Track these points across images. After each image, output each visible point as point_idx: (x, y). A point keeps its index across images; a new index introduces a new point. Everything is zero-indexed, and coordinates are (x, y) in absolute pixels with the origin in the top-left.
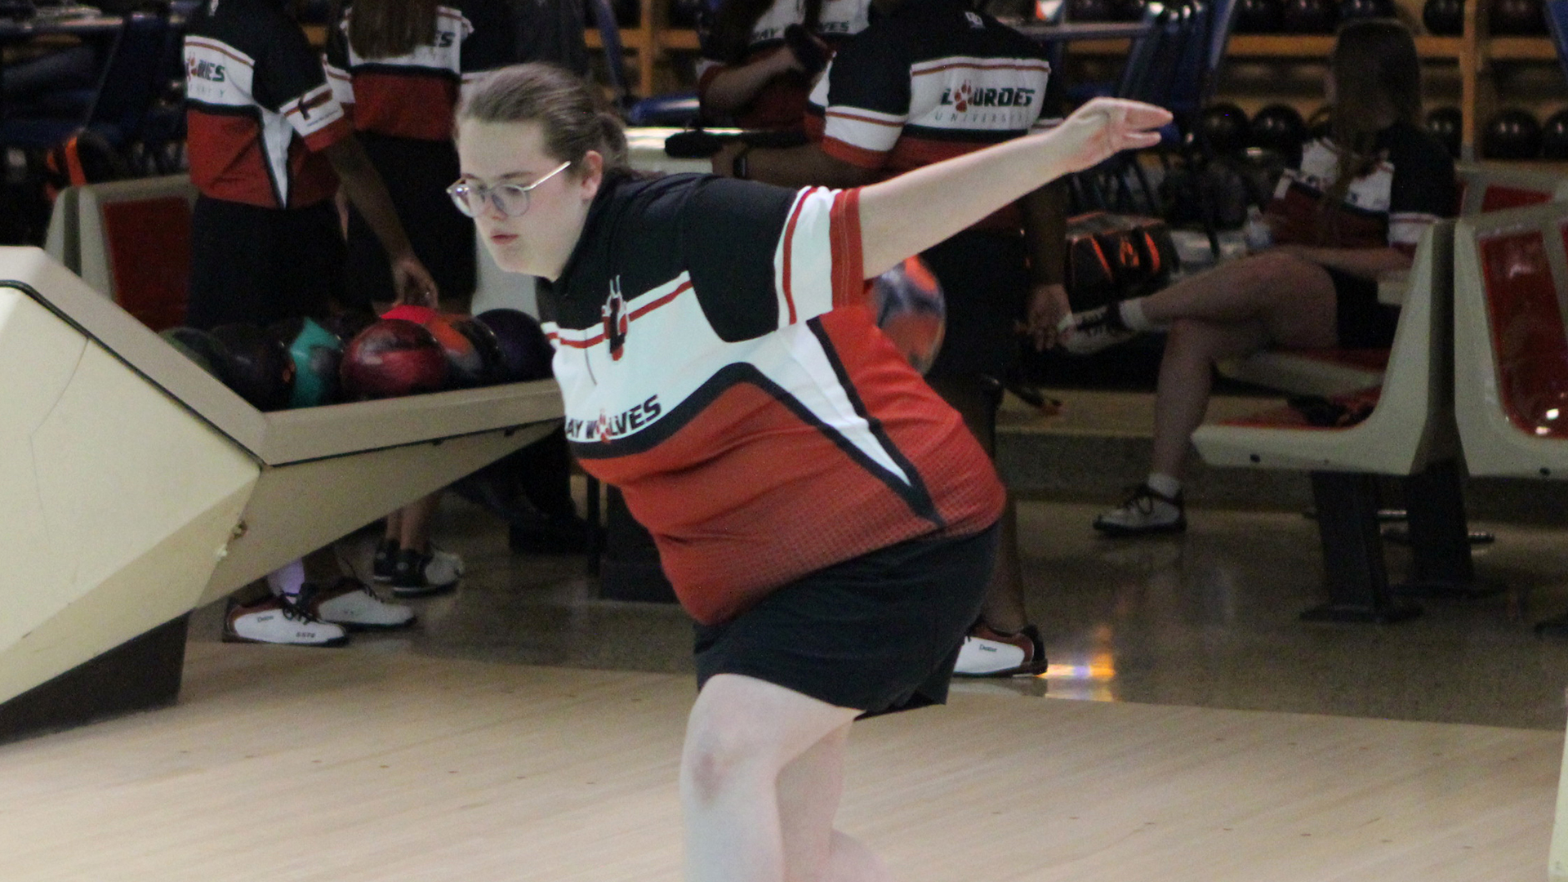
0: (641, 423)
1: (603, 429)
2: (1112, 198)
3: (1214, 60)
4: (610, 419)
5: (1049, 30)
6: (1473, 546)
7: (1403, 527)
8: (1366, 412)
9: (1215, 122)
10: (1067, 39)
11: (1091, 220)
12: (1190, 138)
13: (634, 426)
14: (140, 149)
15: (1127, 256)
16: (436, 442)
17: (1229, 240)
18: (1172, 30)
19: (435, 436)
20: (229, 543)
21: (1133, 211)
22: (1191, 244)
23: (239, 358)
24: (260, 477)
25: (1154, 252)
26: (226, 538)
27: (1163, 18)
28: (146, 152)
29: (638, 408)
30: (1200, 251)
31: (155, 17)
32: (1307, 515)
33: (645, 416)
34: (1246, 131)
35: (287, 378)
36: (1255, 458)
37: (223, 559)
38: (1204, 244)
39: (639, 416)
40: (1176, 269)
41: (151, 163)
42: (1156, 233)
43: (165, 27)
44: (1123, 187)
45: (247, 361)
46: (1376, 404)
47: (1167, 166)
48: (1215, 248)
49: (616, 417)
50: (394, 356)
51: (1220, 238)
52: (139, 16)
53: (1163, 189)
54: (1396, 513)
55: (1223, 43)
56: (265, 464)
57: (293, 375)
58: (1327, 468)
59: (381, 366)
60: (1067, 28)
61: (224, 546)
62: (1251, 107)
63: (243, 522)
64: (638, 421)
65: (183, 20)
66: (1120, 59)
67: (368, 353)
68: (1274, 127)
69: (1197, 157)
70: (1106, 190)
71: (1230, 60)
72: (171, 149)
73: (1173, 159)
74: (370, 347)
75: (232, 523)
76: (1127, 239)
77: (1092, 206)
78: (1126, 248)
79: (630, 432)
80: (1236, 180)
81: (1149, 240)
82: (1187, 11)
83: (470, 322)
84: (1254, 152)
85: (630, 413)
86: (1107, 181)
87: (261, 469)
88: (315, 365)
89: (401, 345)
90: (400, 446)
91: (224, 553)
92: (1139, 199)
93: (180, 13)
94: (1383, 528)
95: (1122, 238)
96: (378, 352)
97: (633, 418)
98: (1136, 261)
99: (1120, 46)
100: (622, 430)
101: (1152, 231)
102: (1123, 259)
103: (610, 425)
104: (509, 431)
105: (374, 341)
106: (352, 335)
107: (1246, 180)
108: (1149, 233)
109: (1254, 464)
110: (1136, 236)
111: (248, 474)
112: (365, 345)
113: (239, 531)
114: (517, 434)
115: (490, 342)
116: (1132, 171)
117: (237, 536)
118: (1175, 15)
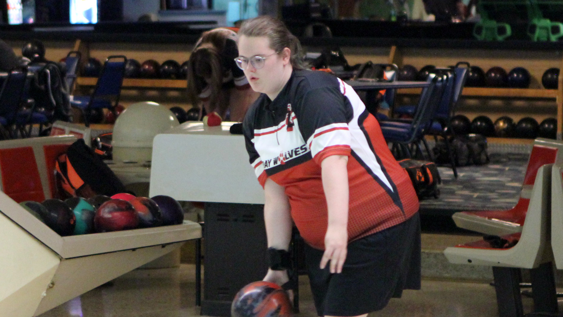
0: (300, 154)
1: (281, 158)
2: (414, 153)
3: (456, 98)
4: (285, 153)
5: (390, 84)
6: (558, 298)
7: (530, 290)
8: (515, 242)
9: (457, 122)
10: (396, 88)
11: (405, 162)
12: (446, 129)
13: (296, 154)
14: (15, 127)
15: (420, 178)
16: (134, 250)
17: (461, 172)
18: (439, 84)
19: (133, 247)
20: (47, 290)
21: (422, 158)
22: (446, 172)
23: (52, 214)
24: (60, 263)
25: (430, 176)
26: (46, 287)
27: (435, 80)
28: (17, 128)
29: (298, 148)
30: (450, 176)
31: (21, 73)
32: (491, 284)
33: (301, 151)
34: (469, 127)
35: (72, 223)
36: (470, 261)
37: (44, 297)
38: (451, 172)
39: (298, 151)
40: (439, 183)
41: (19, 133)
42: (431, 167)
43: (26, 77)
44: (418, 148)
45: (56, 215)
46: (519, 239)
47: (436, 140)
48: (456, 175)
49: (289, 152)
50: (117, 214)
51: (458, 170)
52: (15, 72)
53: (435, 149)
54: (527, 284)
55: (460, 90)
56: (62, 258)
57: (75, 222)
58: (499, 265)
59: (112, 218)
60: (396, 83)
61: (45, 291)
62: (471, 117)
63: (53, 282)
64: (298, 153)
65: (33, 74)
66: (418, 96)
67: (106, 213)
68: (481, 125)
69: (449, 137)
70: (411, 150)
71: (463, 97)
72: (27, 127)
73: (439, 137)
74: (107, 210)
75: (49, 282)
76: (419, 170)
77: (405, 156)
78: (419, 174)
79: (294, 157)
80: (465, 146)
81: (428, 171)
82: (445, 77)
83: (148, 200)
84: (472, 135)
85: (295, 150)
86: (412, 146)
87: (61, 260)
88: (84, 217)
89: (120, 210)
90: (118, 251)
91: (45, 295)
92: (425, 154)
93: (32, 71)
94: (522, 290)
95: (417, 170)
96: (110, 212)
97: (296, 152)
98: (423, 179)
99: (418, 91)
100: (291, 156)
101: (430, 167)
102: (417, 178)
103: (286, 155)
104: (163, 246)
105: (108, 208)
106: (99, 205)
107: (469, 147)
108: (428, 168)
109: (469, 263)
110: (423, 169)
111: (55, 262)
112: (104, 210)
113: (51, 285)
114: (167, 247)
115: (156, 209)
116: (422, 142)
117: (51, 287)
118: (440, 79)
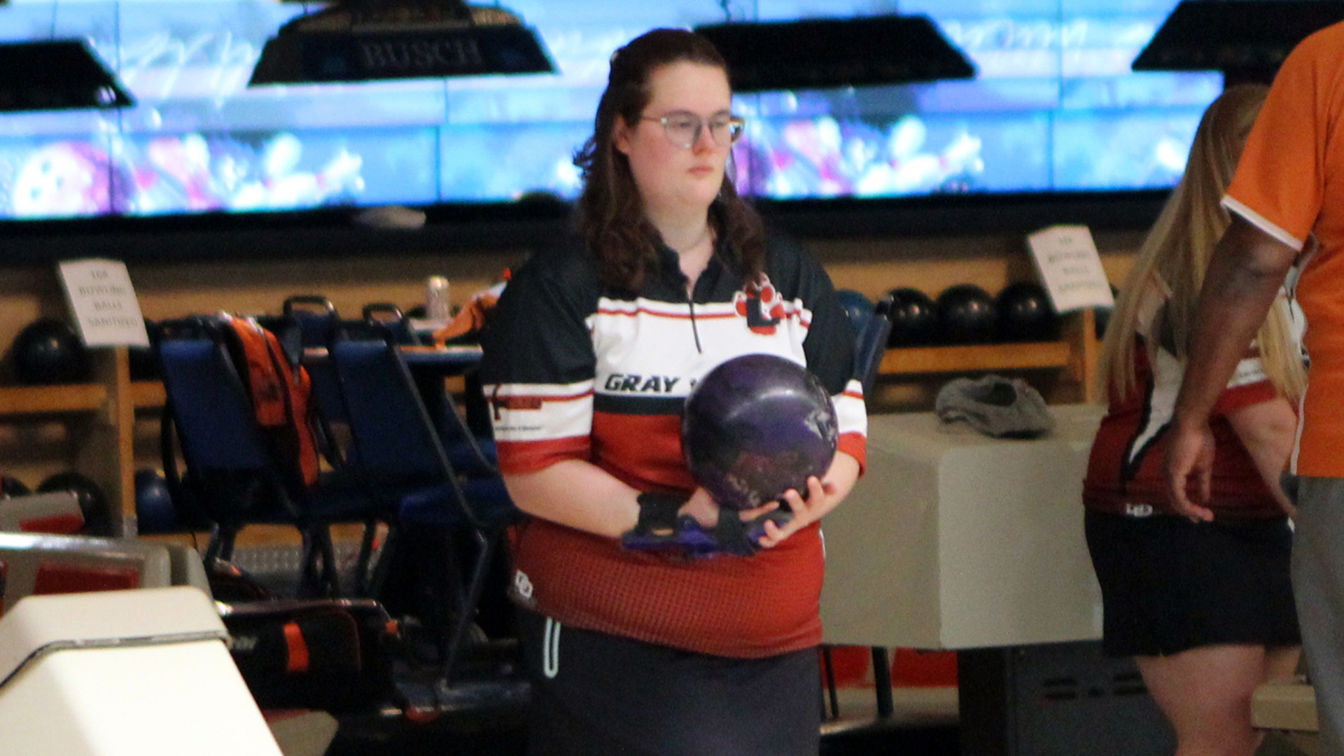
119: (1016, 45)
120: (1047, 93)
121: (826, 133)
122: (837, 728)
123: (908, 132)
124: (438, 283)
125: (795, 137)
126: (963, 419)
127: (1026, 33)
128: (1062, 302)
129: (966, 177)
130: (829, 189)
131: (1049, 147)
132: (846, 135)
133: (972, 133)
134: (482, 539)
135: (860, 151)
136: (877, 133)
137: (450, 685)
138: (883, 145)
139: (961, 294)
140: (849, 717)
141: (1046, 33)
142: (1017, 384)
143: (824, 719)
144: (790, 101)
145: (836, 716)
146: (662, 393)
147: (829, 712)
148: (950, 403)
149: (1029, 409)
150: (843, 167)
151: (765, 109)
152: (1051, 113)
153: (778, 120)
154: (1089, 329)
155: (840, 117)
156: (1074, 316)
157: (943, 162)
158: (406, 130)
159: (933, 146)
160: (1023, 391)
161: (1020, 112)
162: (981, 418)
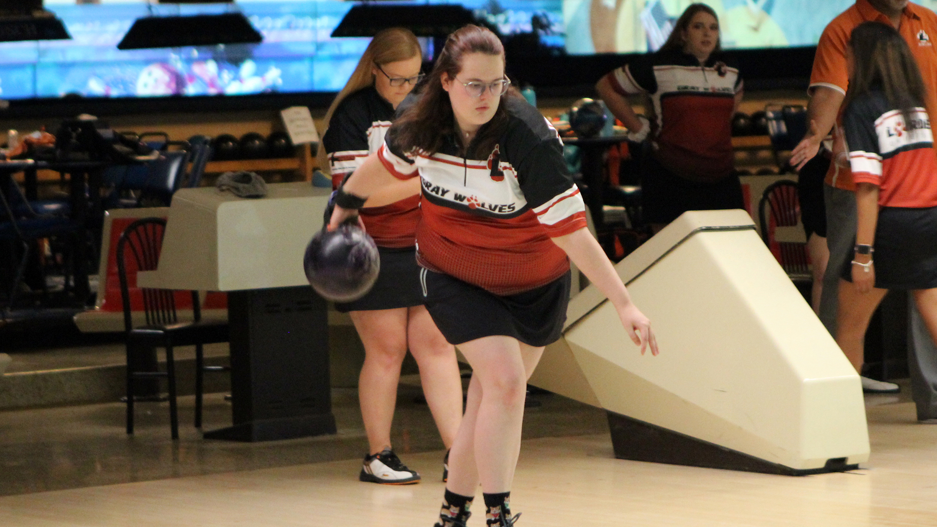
119: (296, 28)
120: (310, 49)
121: (211, 67)
122: (176, 326)
123: (248, 67)
124: (13, 132)
125: (197, 69)
126: (228, 190)
127: (301, 22)
128: (296, 140)
129: (274, 86)
130: (212, 91)
131: (311, 72)
132: (220, 68)
133: (277, 67)
134: (26, 245)
135: (226, 75)
136: (234, 67)
137: (11, 311)
138: (237, 72)
139: (251, 137)
140: (182, 322)
141: (310, 22)
142: (253, 174)
143: (170, 323)
144: (195, 52)
145: (176, 321)
146: (439, 196)
147: (167, 320)
148: (222, 183)
149: (258, 186)
150: (219, 83)
151: (183, 56)
152: (312, 58)
153: (189, 61)
154: (308, 153)
155: (218, 60)
156: (301, 147)
157: (264, 80)
158: (19, 66)
159: (260, 73)
160: (256, 179)
161: (298, 58)
162: (237, 189)
